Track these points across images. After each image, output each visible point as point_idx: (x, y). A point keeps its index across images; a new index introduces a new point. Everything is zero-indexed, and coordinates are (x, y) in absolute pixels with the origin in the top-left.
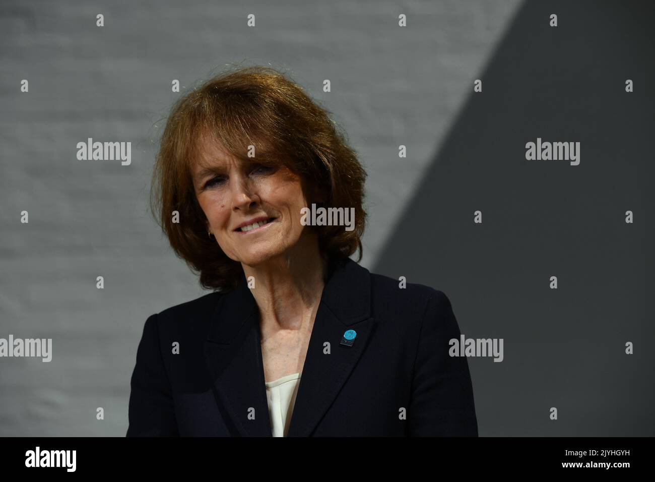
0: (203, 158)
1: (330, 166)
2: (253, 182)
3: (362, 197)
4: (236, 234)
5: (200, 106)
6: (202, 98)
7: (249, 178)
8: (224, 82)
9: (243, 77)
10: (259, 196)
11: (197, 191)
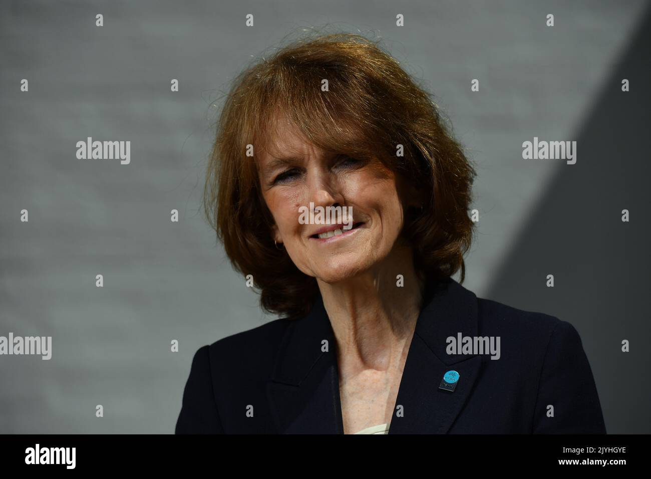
0: (275, 145)
1: (433, 160)
2: (336, 178)
3: (469, 202)
4: (312, 240)
5: (272, 80)
6: (275, 70)
7: (331, 172)
8: (303, 52)
9: (325, 45)
10: (343, 196)
11: (264, 187)
